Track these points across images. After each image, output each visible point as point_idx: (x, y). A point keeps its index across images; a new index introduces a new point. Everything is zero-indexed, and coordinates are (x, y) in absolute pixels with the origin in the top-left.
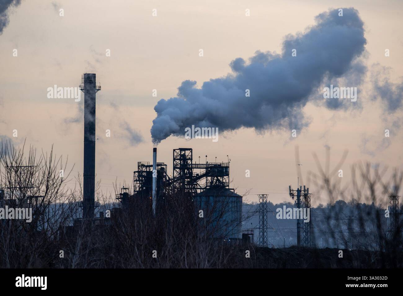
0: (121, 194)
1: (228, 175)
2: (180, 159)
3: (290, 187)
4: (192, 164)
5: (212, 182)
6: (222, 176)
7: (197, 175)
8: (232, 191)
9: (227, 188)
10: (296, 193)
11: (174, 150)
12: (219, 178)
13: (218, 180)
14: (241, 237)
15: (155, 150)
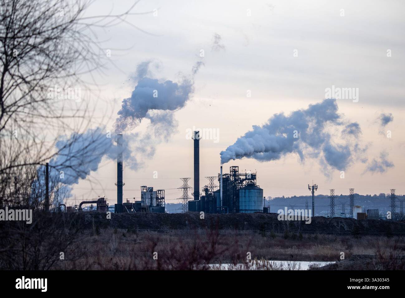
0: (204, 189)
1: (256, 179)
2: (233, 172)
3: (309, 185)
4: (238, 174)
5: (248, 183)
6: (253, 180)
7: (243, 179)
8: (258, 187)
9: (255, 185)
10: (311, 188)
11: (230, 167)
12: (252, 180)
13: (251, 181)
14: (262, 209)
15: (221, 167)
